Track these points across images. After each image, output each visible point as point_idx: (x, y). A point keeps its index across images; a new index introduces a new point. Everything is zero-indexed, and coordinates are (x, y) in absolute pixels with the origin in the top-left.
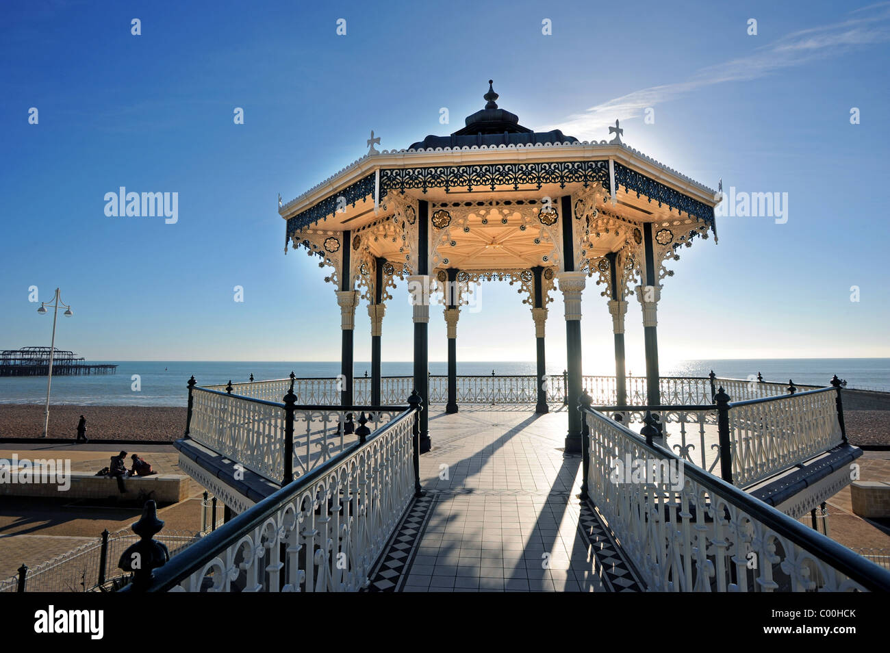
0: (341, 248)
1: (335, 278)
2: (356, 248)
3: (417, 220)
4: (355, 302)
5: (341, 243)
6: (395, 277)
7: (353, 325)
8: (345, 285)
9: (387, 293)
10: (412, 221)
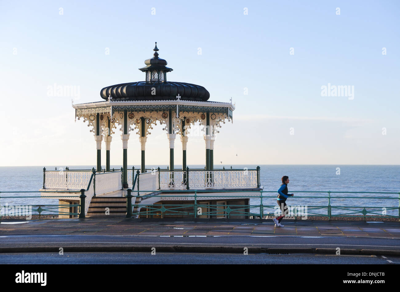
0: (96, 119)
1: (94, 130)
2: (102, 119)
3: (124, 117)
4: (101, 140)
5: (96, 117)
6: (116, 124)
7: (101, 148)
8: (98, 134)
9: (112, 131)
10: (122, 117)
